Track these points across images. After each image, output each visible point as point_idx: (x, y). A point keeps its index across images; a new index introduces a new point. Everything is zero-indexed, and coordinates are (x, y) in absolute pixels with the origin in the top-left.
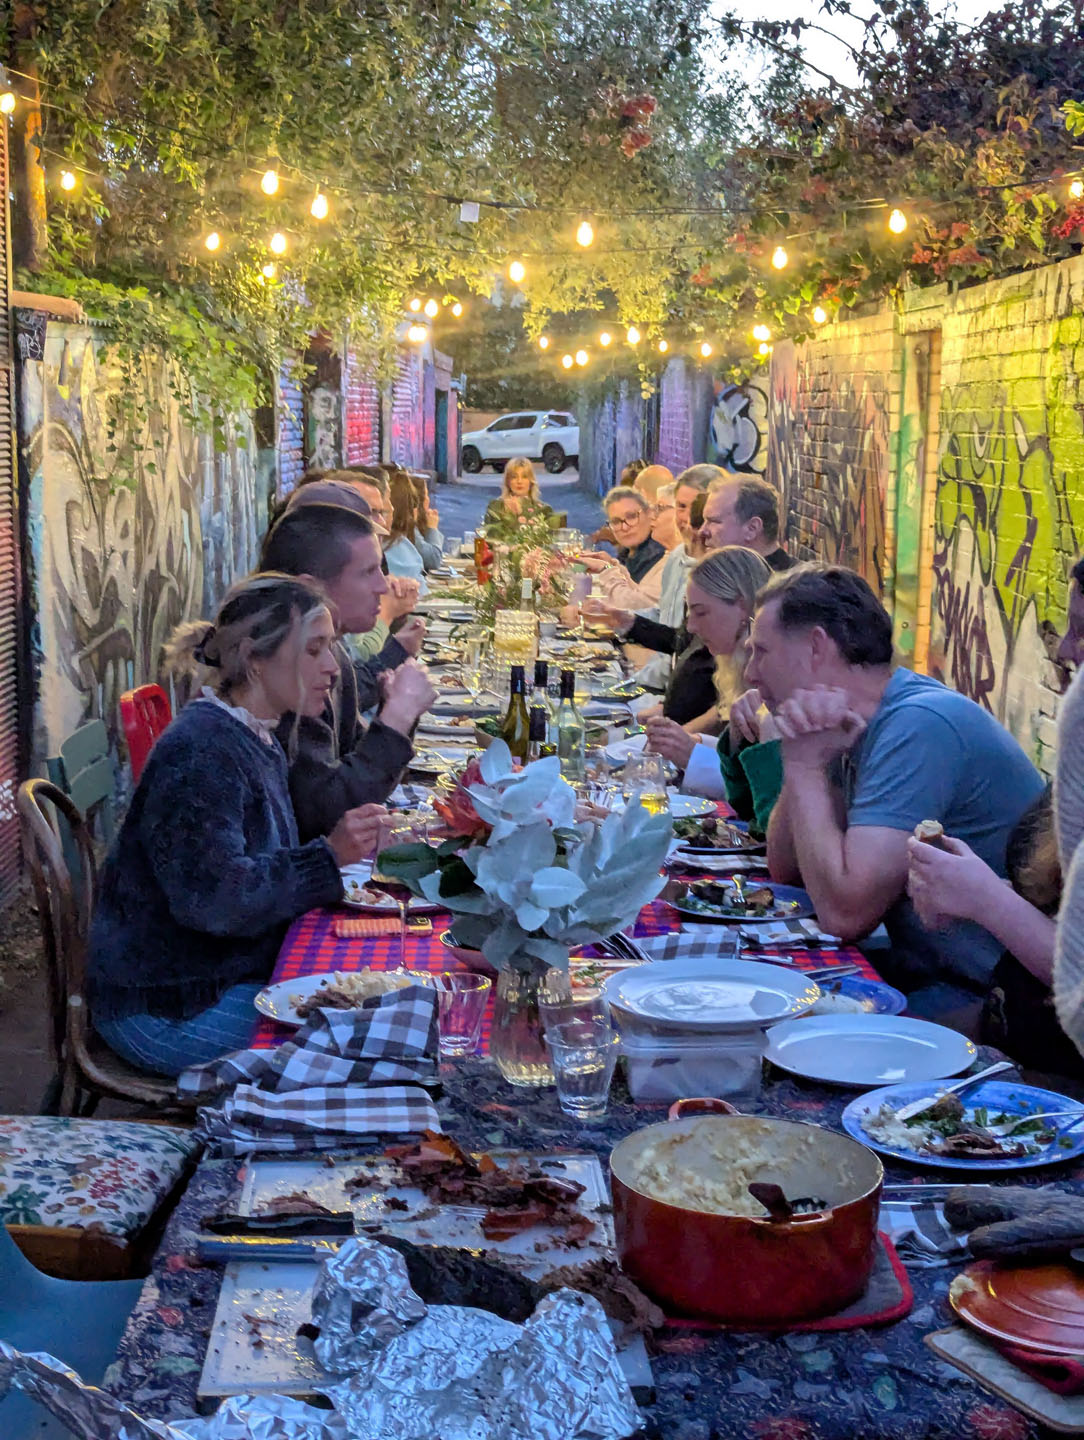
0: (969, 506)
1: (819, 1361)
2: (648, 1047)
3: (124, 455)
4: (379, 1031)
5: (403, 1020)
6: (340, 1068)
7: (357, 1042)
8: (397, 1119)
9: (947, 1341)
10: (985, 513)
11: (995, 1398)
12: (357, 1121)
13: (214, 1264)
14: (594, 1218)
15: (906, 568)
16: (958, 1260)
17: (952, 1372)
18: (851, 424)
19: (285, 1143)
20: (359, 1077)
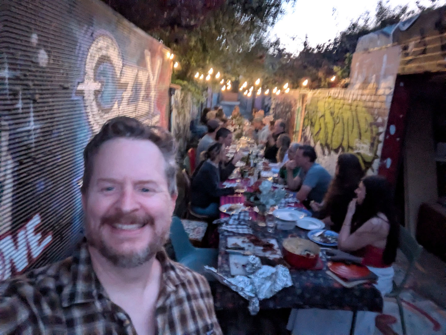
0: (310, 122)
1: (312, 274)
2: (280, 223)
4: (242, 217)
5: (245, 216)
6: (237, 222)
7: (239, 219)
8: (246, 231)
9: (328, 273)
11: (337, 282)
12: (241, 231)
13: (227, 254)
14: (277, 250)
16: (328, 260)
17: (330, 278)
19: (231, 234)
20: (239, 224)
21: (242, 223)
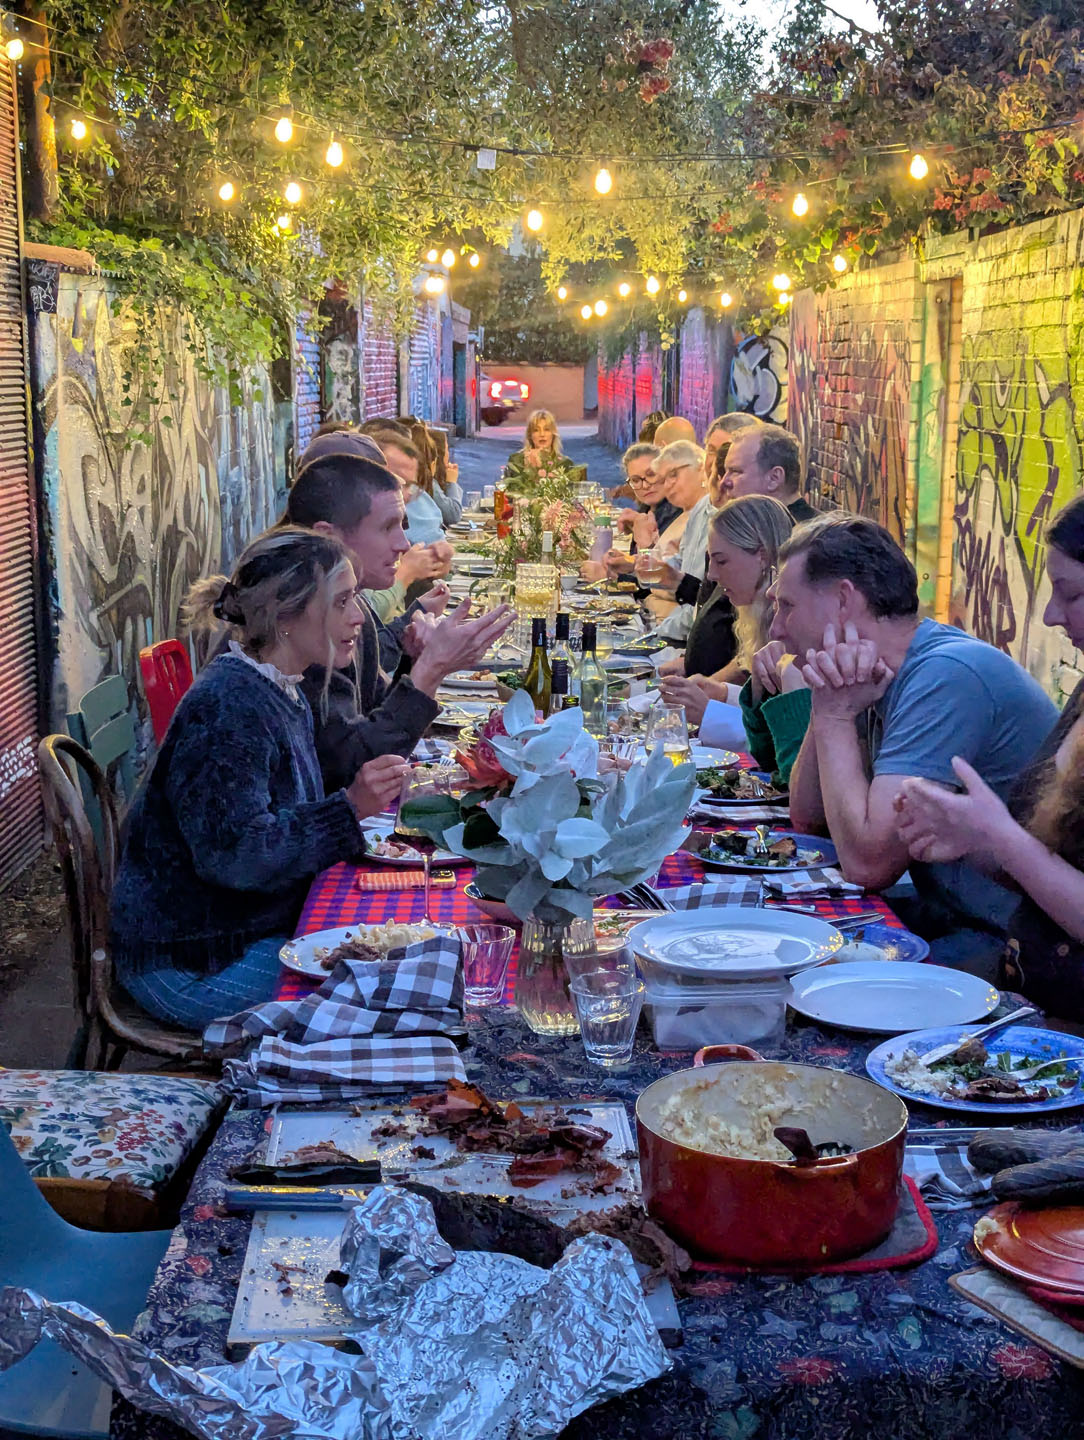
0: (990, 456)
1: (845, 1302)
2: (672, 995)
3: (140, 408)
4: (405, 981)
5: (428, 971)
6: (366, 1019)
7: (382, 993)
8: (424, 1069)
9: (972, 1282)
10: (1006, 463)
11: (1019, 1337)
12: (383, 1071)
13: (242, 1213)
14: (621, 1164)
15: (927, 519)
16: (982, 1203)
17: (976, 1312)
18: (872, 373)
19: (311, 1093)
20: (384, 1028)
21: (410, 1021)
